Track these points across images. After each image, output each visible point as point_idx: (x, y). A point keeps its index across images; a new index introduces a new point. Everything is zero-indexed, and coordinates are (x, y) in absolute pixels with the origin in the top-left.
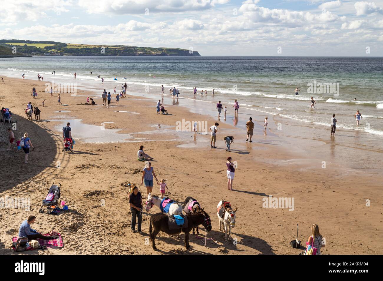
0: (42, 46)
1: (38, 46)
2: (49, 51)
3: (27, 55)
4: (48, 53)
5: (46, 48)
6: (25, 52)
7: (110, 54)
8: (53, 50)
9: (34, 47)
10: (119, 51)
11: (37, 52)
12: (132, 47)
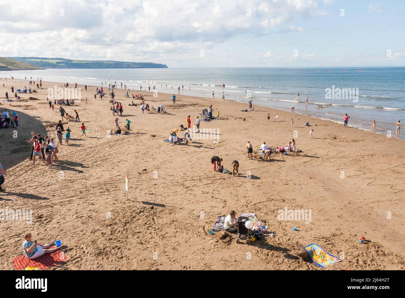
0: (54, 62)
1: (51, 61)
2: (59, 65)
3: (42, 68)
4: (59, 66)
5: (57, 63)
6: (41, 66)
7: (104, 67)
8: (62, 64)
9: (48, 62)
10: (111, 65)
11: (50, 66)
12: (120, 62)
